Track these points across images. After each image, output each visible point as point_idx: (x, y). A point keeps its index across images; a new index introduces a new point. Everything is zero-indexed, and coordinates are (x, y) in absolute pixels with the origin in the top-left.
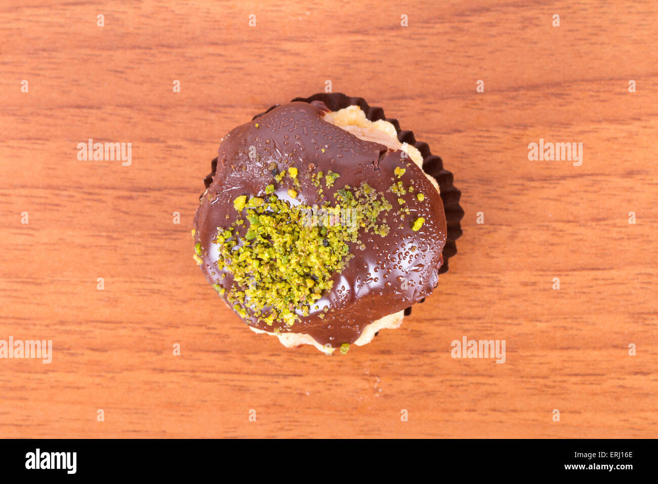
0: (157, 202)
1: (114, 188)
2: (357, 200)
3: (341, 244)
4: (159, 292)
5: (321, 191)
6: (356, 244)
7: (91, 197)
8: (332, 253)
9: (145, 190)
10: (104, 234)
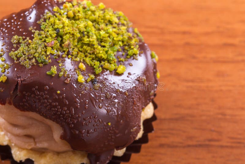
0: (191, 138)
1: (222, 147)
2: (35, 57)
3: (47, 30)
4: (188, 81)
6: (36, 30)
7: (239, 141)
8: (53, 25)
9: (200, 146)
10: (228, 117)
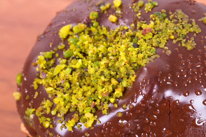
2: (170, 20)
3: (150, 47)
5: (139, 14)
6: (163, 49)
